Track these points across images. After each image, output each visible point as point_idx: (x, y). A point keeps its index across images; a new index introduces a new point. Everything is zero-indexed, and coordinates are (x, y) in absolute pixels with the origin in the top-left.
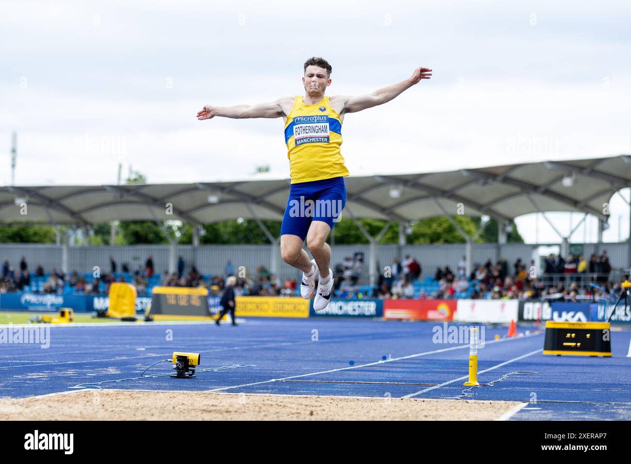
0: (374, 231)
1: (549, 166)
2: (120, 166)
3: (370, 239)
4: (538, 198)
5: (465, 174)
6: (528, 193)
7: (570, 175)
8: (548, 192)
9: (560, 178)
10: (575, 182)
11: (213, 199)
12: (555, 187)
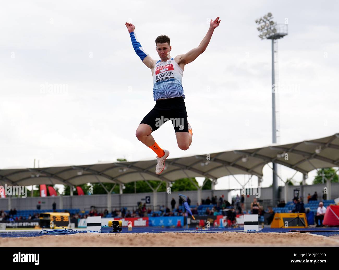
0: (154, 186)
1: (235, 153)
2: (35, 160)
3: (153, 189)
4: (230, 168)
5: (197, 158)
6: (226, 166)
7: (245, 157)
8: (234, 165)
9: (241, 158)
10: (248, 160)
11: (80, 173)
12: (238, 163)
